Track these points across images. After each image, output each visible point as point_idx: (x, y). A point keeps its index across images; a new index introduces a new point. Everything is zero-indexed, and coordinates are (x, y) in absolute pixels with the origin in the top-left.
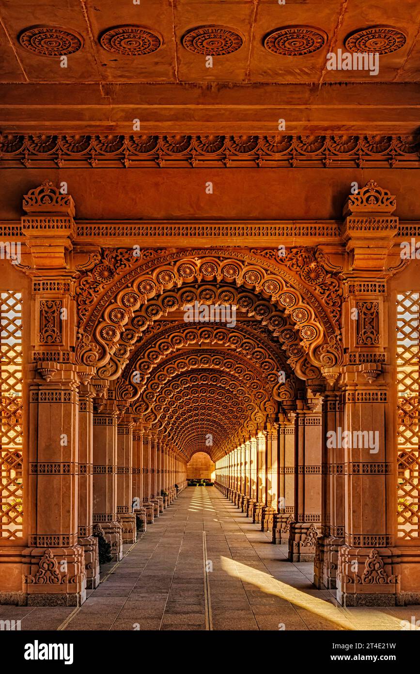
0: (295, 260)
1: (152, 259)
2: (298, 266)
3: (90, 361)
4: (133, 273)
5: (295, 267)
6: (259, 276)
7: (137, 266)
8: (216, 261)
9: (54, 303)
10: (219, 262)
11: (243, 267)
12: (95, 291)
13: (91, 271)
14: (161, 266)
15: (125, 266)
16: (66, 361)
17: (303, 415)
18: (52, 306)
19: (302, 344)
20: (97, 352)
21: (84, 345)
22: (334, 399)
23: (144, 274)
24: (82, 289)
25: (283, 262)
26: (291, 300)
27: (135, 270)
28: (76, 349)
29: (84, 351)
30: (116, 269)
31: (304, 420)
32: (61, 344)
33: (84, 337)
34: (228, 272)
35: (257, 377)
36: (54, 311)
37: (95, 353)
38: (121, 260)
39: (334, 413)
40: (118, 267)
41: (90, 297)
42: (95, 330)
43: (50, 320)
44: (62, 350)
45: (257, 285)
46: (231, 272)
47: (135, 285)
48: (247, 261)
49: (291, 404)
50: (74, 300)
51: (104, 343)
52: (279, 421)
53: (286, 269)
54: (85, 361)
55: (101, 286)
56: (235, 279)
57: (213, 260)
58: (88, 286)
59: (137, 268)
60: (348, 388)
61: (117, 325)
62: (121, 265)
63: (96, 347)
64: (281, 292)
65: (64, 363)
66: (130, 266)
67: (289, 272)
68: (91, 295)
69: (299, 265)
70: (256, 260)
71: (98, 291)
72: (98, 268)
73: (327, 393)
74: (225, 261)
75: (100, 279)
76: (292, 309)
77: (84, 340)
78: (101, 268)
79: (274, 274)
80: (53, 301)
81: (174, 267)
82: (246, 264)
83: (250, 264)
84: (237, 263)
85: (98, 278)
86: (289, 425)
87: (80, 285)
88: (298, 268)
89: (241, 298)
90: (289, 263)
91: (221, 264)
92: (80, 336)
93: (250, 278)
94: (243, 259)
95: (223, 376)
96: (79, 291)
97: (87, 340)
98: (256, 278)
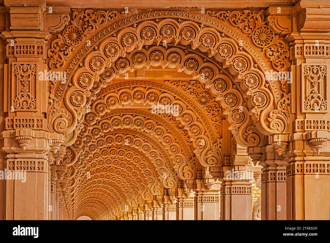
0: (247, 22)
1: (116, 21)
2: (249, 28)
3: (61, 128)
4: (99, 36)
5: (247, 30)
6: (214, 39)
7: (102, 28)
8: (175, 23)
9: (29, 67)
10: (178, 24)
11: (199, 29)
12: (64, 54)
13: (61, 33)
14: (125, 28)
15: (92, 29)
16: (40, 127)
17: (229, 183)
18: (27, 69)
19: (253, 111)
20: (67, 119)
21: (55, 110)
22: (274, 168)
23: (109, 37)
24: (53, 52)
25: (236, 24)
26: (244, 65)
27: (101, 31)
28: (47, 115)
29: (55, 117)
30: (84, 31)
31: (230, 188)
32: (35, 110)
33: (55, 102)
34: (186, 35)
35: (176, 140)
36: (29, 75)
37: (65, 119)
38: (88, 21)
39: (275, 183)
40: (85, 28)
41: (60, 60)
42: (65, 95)
43: (25, 85)
44: (36, 116)
45: (212, 49)
46: (189, 34)
47: (101, 48)
48: (204, 23)
49: (218, 171)
50: (46, 63)
51: (73, 109)
52: (196, 188)
53: (238, 31)
54: (56, 128)
55: (70, 49)
56: (192, 42)
57: (172, 22)
58: (58, 49)
59: (103, 30)
60: (297, 159)
61: (85, 90)
62: (88, 26)
63: (66, 114)
64: (234, 56)
65: (37, 130)
66: (96, 28)
67: (242, 34)
68: (61, 59)
69: (251, 27)
70: (212, 22)
71: (67, 54)
72: (68, 30)
73: (268, 162)
74: (183, 23)
75: (69, 41)
76: (244, 74)
77: (55, 106)
78: (70, 30)
79: (228, 37)
80: (28, 65)
81: (137, 29)
82: (202, 26)
83: (206, 26)
84: (194, 25)
85: (67, 40)
86: (206, 192)
87: (51, 48)
88: (250, 30)
89: (188, 60)
90: (241, 25)
91: (179, 26)
92: (52, 101)
93: (206, 42)
94: (199, 21)
95: (137, 137)
96: (50, 54)
97: (58, 106)
98: (212, 41)
